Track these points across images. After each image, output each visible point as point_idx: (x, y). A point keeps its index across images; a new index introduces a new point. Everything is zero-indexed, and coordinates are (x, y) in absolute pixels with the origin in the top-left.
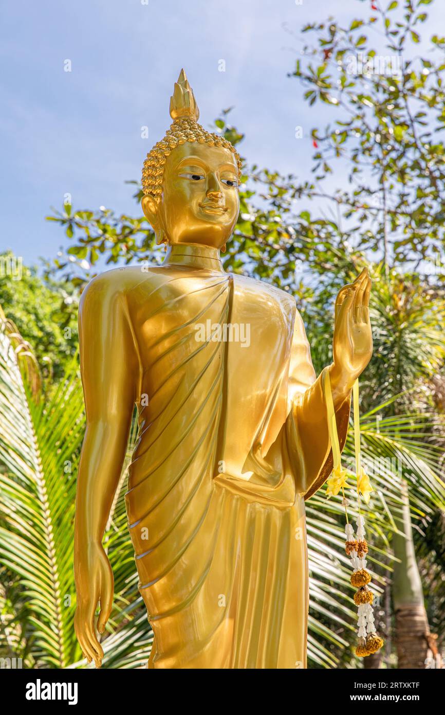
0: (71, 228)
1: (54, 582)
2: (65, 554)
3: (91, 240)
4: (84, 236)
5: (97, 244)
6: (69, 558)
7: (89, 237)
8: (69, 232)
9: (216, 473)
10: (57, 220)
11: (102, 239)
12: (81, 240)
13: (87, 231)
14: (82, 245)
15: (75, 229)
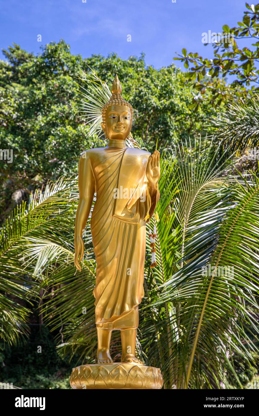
0: (187, 63)
1: (160, 249)
2: (162, 236)
3: (197, 69)
4: (194, 66)
5: (201, 70)
6: (165, 238)
7: (196, 67)
8: (186, 65)
9: (113, 213)
10: (180, 59)
11: (204, 67)
12: (193, 69)
13: (196, 64)
14: (193, 71)
15: (189, 63)
